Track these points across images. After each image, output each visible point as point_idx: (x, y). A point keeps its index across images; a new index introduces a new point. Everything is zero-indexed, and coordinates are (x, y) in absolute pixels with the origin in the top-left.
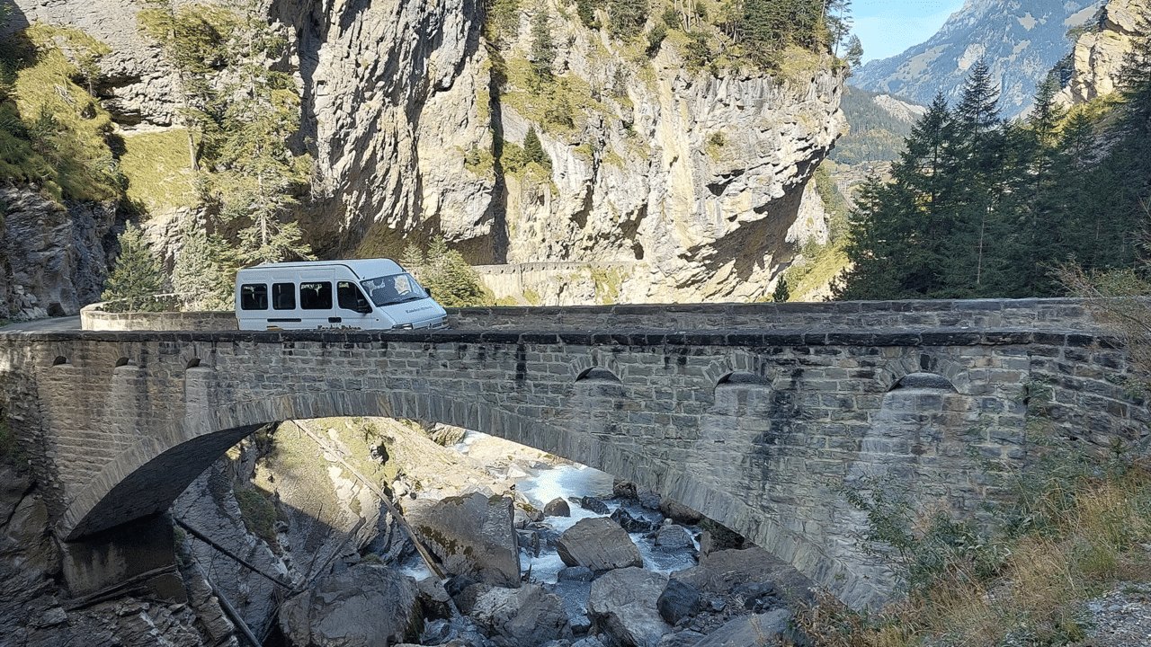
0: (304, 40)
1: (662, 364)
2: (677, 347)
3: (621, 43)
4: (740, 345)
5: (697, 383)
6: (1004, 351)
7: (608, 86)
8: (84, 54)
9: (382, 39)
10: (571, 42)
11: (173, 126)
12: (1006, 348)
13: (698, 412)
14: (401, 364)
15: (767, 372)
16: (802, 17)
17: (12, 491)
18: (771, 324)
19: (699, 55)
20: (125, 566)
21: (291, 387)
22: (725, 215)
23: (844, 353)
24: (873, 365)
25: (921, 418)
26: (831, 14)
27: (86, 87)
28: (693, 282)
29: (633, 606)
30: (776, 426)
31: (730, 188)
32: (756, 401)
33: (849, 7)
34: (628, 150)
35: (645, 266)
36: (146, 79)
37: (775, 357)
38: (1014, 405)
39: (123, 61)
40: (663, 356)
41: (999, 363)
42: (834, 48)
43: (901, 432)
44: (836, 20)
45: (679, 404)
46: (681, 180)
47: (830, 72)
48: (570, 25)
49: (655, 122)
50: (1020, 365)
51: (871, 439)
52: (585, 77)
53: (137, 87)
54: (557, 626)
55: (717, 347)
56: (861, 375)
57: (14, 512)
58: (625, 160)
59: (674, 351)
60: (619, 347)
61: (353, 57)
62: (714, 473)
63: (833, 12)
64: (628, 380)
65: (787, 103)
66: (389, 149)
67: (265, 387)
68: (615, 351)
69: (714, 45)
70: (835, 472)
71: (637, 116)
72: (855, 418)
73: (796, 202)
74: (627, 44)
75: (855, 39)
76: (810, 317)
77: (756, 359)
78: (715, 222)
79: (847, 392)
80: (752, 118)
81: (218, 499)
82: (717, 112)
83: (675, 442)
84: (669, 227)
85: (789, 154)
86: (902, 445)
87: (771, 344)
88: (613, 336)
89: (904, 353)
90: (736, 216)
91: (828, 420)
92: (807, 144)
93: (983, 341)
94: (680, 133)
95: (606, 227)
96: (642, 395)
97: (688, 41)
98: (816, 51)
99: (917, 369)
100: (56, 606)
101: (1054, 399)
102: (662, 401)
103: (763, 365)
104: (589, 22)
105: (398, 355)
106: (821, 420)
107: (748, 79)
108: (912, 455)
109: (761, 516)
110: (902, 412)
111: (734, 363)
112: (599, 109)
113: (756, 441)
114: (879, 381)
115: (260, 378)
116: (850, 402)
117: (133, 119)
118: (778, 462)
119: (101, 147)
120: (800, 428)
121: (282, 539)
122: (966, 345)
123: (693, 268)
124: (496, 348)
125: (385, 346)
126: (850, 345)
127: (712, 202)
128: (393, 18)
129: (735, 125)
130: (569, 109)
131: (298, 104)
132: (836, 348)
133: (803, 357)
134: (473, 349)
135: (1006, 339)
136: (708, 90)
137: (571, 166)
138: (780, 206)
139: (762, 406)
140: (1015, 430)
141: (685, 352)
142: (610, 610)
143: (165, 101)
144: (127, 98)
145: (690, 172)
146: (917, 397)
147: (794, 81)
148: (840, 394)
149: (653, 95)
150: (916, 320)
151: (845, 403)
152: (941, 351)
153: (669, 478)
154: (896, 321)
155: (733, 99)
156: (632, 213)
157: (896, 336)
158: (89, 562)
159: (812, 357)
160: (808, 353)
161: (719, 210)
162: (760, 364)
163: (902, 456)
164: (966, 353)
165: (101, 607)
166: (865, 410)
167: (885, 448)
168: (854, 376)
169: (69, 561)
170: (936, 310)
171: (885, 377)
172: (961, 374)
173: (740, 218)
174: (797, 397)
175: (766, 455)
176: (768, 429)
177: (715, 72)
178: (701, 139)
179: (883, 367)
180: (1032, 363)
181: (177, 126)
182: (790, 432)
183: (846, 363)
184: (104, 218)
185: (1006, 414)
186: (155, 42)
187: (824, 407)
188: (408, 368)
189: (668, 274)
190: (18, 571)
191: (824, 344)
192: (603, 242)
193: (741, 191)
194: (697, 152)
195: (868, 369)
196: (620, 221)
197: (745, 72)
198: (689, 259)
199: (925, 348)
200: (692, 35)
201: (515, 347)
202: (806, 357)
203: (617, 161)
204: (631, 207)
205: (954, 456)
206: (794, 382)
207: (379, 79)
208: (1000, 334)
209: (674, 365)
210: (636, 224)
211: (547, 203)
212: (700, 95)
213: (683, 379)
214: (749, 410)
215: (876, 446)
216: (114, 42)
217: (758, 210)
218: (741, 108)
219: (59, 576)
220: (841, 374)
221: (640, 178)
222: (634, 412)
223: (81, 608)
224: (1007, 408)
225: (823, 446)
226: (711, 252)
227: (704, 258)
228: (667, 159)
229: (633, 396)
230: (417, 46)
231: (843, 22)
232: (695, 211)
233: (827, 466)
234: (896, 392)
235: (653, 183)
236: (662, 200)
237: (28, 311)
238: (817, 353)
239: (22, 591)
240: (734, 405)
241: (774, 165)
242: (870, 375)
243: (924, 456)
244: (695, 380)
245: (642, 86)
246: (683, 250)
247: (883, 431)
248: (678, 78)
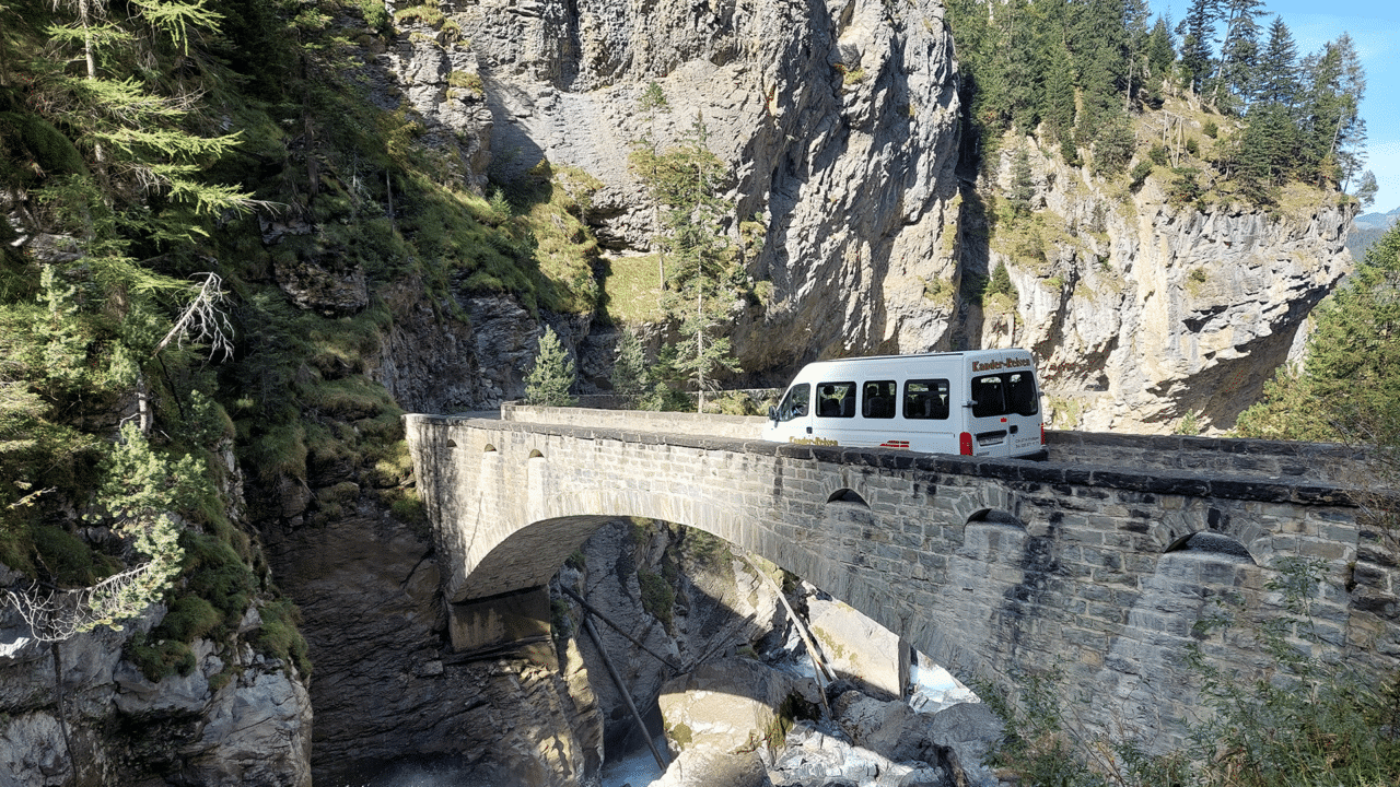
0: (779, 177)
1: (911, 491)
2: (927, 473)
3: (1103, 179)
4: (993, 477)
5: (946, 518)
6: (1323, 515)
7: (1085, 221)
8: (580, 188)
9: (852, 177)
10: (1051, 179)
11: (652, 252)
12: (1325, 510)
13: (946, 552)
14: (679, 469)
15: (1022, 513)
16: (1308, 152)
17: (412, 553)
18: (1074, 457)
19: (1188, 192)
20: (504, 631)
21: (600, 482)
22: (1202, 351)
23: (1113, 497)
24: (1147, 516)
25: (1205, 593)
26: (1342, 149)
27: (579, 217)
28: (1161, 418)
29: (975, 745)
30: (1029, 580)
31: (1209, 326)
32: (1009, 546)
33: (1364, 142)
34: (1100, 283)
35: (1109, 398)
36: (631, 211)
37: (1031, 495)
38: (1332, 590)
39: (613, 195)
40: (912, 483)
41: (1314, 530)
42: (1343, 184)
43: (1178, 608)
44: (1348, 156)
45: (927, 540)
46: (1155, 316)
47: (1336, 209)
48: (1052, 163)
49: (1132, 257)
50: (1346, 536)
51: (1141, 611)
52: (1062, 213)
53: (624, 218)
54: (920, 746)
55: (968, 478)
56: (1132, 528)
57: (412, 573)
58: (1096, 294)
59: (923, 478)
60: (869, 468)
61: (822, 193)
62: (960, 625)
63: (1346, 148)
64: (876, 506)
65: (1282, 240)
66: (850, 278)
67: (581, 480)
68: (865, 472)
69: (1203, 181)
70: (1096, 646)
71: (1113, 250)
72: (1123, 581)
73: (1287, 342)
74: (1110, 180)
75: (1370, 175)
76: (1120, 452)
77: (1010, 495)
78: (1189, 358)
79: (1113, 548)
80: (1240, 254)
81: (623, 579)
82: (1201, 248)
83: (922, 583)
84: (1138, 361)
85: (1280, 293)
86: (1179, 624)
87: (1027, 479)
88: (863, 455)
89: (1187, 505)
90: (1214, 353)
91: (1090, 580)
92: (1302, 283)
93: (1293, 498)
94: (1158, 267)
95: (1071, 358)
96: (891, 526)
97: (1175, 177)
98: (1322, 187)
99: (1203, 526)
100: (436, 659)
101: (1390, 590)
102: (910, 535)
103: (1018, 504)
104: (1072, 160)
105: (679, 459)
106: (1082, 579)
107: (1238, 215)
108: (1191, 639)
109: (1009, 686)
110: (1181, 581)
111: (986, 498)
112: (1073, 244)
113: (1007, 595)
114: (1153, 537)
115: (578, 471)
116: (1116, 560)
117: (619, 245)
118: (1030, 623)
119: (585, 268)
120: (1056, 586)
121: (679, 622)
122: (1269, 501)
123: (1161, 404)
124: (758, 459)
125: (669, 450)
126: (1121, 488)
127: (1190, 338)
128: (865, 157)
129: (1221, 262)
130: (1041, 242)
131: (763, 235)
132: (1103, 490)
133: (1063, 498)
134: (738, 457)
135: (1325, 498)
136: (1192, 226)
137: (1037, 295)
138: (1267, 346)
139: (1016, 553)
140: (1333, 625)
141: (935, 480)
142: (949, 744)
143: (647, 231)
144: (616, 228)
145: (1166, 306)
146: (1202, 564)
147: (1291, 217)
148: (1106, 549)
149: (1133, 230)
150: (1250, 465)
151: (1110, 561)
152: (1235, 508)
153: (914, 625)
154: (1225, 464)
155: (1220, 235)
156: (1100, 344)
157: (1178, 481)
158: (471, 623)
159: (1074, 500)
160: (1069, 493)
161: (1194, 346)
162: (1014, 502)
163: (1179, 638)
164: (1270, 512)
165: (476, 665)
166: (1134, 573)
167: (1158, 625)
168: (1123, 528)
169: (454, 620)
170: (1277, 453)
171: (1161, 533)
172: (1263, 539)
173: (1218, 355)
174: (1055, 547)
175: (1018, 613)
176: (1020, 581)
177: (1202, 208)
178: (1180, 275)
179: (1160, 520)
180: (1361, 534)
181: (654, 252)
182: (1045, 589)
183: (1114, 510)
184: (579, 328)
185: (1321, 600)
186: (641, 179)
187: (1086, 563)
188: (686, 473)
189: (1134, 407)
190: (410, 624)
191: (1087, 485)
192: (1066, 373)
193: (1222, 328)
194: (1173, 287)
195: (1140, 520)
196: (1087, 353)
197: (1235, 208)
198: (1160, 394)
199: (1215, 500)
200: (1178, 172)
201: (774, 459)
202: (1067, 498)
203: (1089, 294)
204: (1099, 340)
205: (1245, 648)
206: (1051, 528)
207: (847, 213)
208: (1318, 490)
209: (922, 494)
210: (1104, 357)
211: (1010, 332)
212: (1183, 230)
213: (932, 511)
214: (1000, 557)
215: (1147, 621)
216: (606, 179)
217: (1239, 348)
218: (1229, 244)
219: (445, 634)
220: (1107, 524)
221: (1111, 311)
222: (882, 544)
223: (460, 664)
224: (1322, 593)
225: (1082, 611)
226: (1183, 387)
227: (1176, 394)
228: (1141, 294)
229: (881, 525)
230: (886, 183)
231: (1356, 157)
232: (1167, 345)
233: (1087, 637)
234: (1177, 555)
235: (1124, 317)
236: (1133, 334)
237: (491, 401)
238: (1081, 494)
239: (410, 641)
240: (984, 550)
241: (1262, 303)
242: (1143, 529)
243: (1207, 642)
244: (945, 514)
245: (1121, 222)
246: (1152, 384)
247: (1156, 603)
248: (1159, 213)
